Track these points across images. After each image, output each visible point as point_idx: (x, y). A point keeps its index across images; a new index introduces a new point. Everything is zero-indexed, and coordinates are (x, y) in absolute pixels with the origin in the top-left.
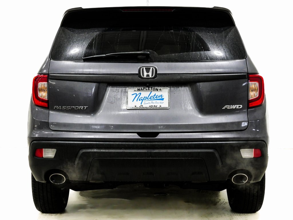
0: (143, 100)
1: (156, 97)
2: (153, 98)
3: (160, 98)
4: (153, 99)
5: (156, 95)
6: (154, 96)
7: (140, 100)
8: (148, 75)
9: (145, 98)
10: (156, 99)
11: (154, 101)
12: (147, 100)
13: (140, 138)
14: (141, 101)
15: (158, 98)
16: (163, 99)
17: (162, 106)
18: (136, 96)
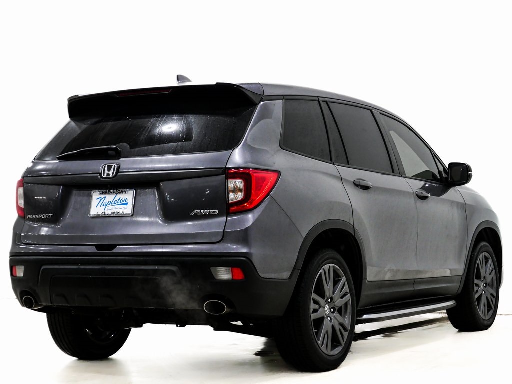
0: (107, 205)
1: (121, 202)
2: (118, 203)
3: (125, 202)
5: (121, 199)
6: (119, 200)
7: (103, 206)
8: (108, 175)
9: (110, 203)
10: (120, 203)
11: (118, 207)
12: (111, 205)
13: (97, 251)
14: (105, 207)
15: (123, 203)
16: (127, 204)
17: (125, 213)
18: (101, 200)
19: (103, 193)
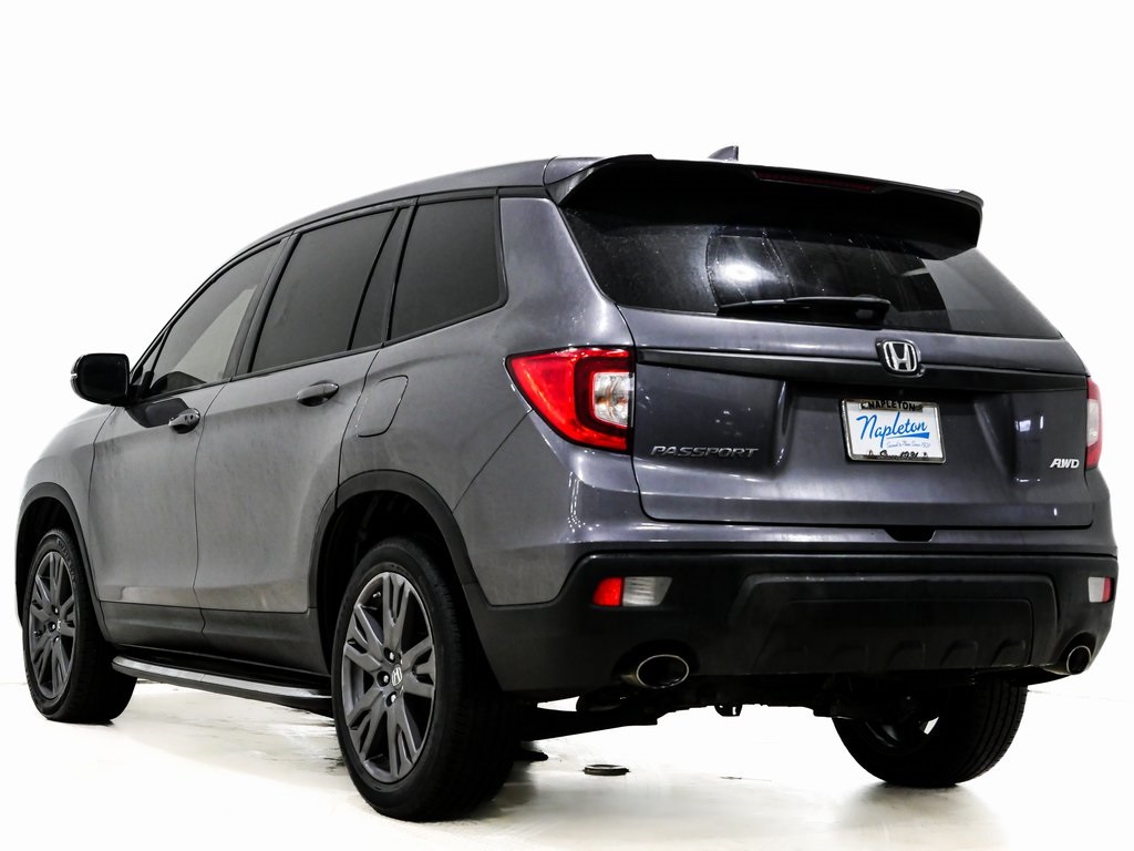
0: (883, 435)
1: (912, 429)
2: (906, 430)
3: (921, 431)
4: (905, 434)
5: (911, 423)
6: (907, 424)
7: (876, 435)
9: (889, 431)
10: (911, 433)
11: (910, 440)
12: (892, 435)
13: (894, 541)
14: (880, 438)
15: (917, 432)
16: (926, 436)
17: (929, 456)
18: (867, 423)
19: (871, 407)
